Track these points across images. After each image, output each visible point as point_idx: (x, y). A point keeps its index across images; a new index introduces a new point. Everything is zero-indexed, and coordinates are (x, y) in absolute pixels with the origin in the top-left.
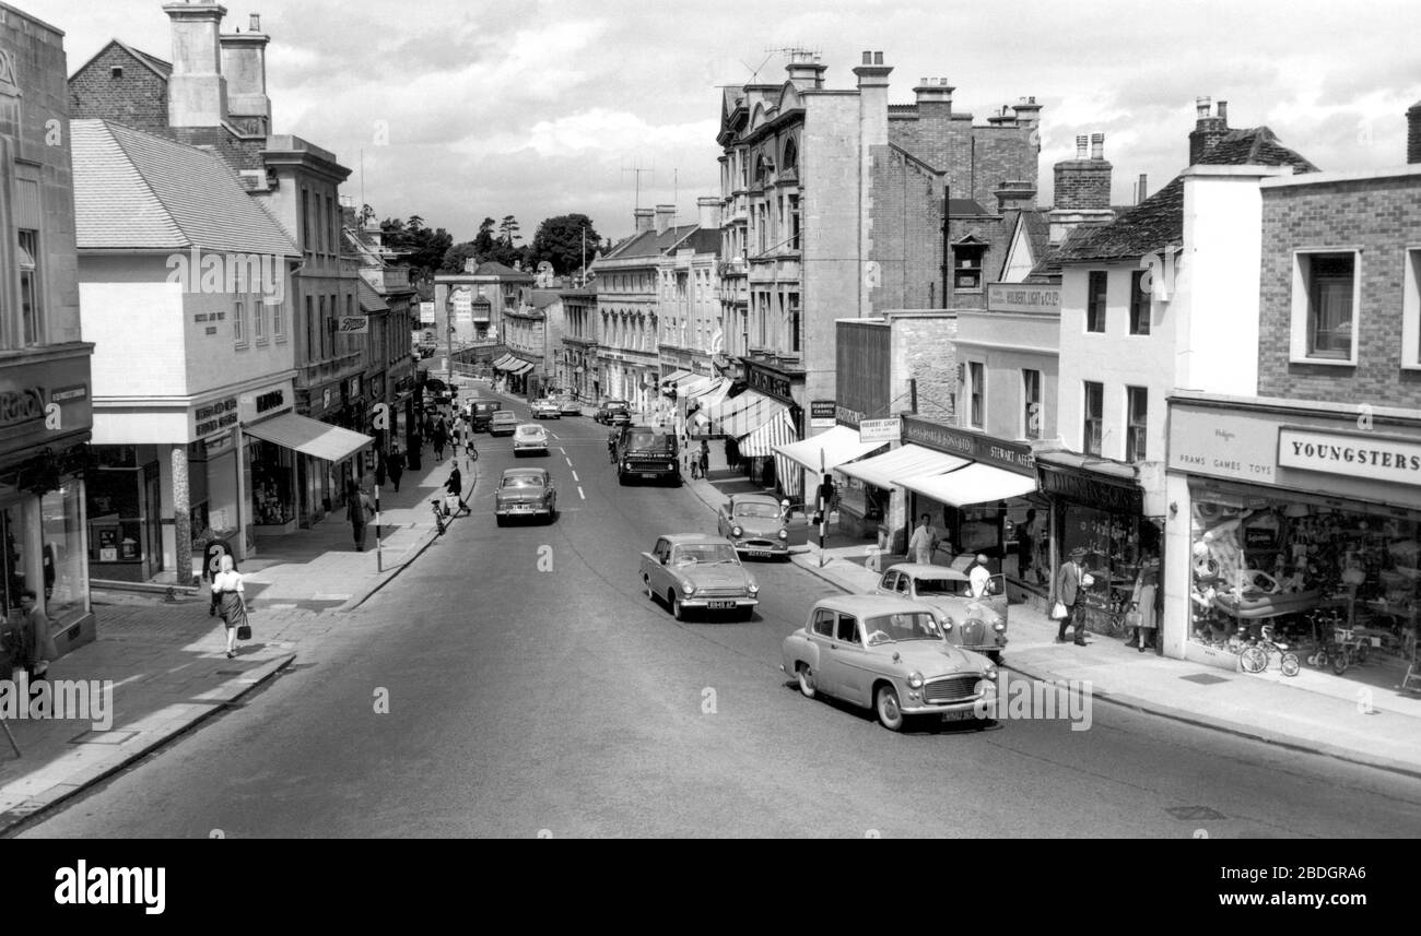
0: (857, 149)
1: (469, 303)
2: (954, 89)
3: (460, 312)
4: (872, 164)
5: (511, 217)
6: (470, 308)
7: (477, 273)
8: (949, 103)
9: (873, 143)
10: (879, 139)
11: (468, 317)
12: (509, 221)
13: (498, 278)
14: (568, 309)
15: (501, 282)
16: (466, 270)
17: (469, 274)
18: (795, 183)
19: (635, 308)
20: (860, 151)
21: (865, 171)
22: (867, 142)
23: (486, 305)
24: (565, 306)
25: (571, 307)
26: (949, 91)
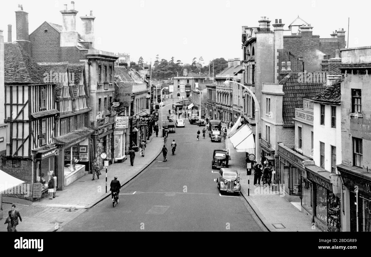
0: (273, 50)
1: (184, 86)
2: (313, 27)
3: (181, 88)
4: (278, 55)
5: (201, 57)
6: (184, 87)
7: (187, 76)
8: (311, 32)
9: (278, 48)
10: (280, 47)
11: (184, 90)
12: (201, 59)
13: (193, 78)
14: (208, 90)
15: (194, 79)
16: (184, 75)
17: (185, 76)
18: (253, 61)
19: (226, 91)
20: (274, 51)
21: (276, 57)
22: (277, 48)
23: (189, 86)
24: (207, 89)
25: (209, 90)
26: (312, 28)
